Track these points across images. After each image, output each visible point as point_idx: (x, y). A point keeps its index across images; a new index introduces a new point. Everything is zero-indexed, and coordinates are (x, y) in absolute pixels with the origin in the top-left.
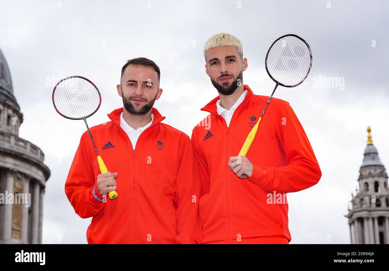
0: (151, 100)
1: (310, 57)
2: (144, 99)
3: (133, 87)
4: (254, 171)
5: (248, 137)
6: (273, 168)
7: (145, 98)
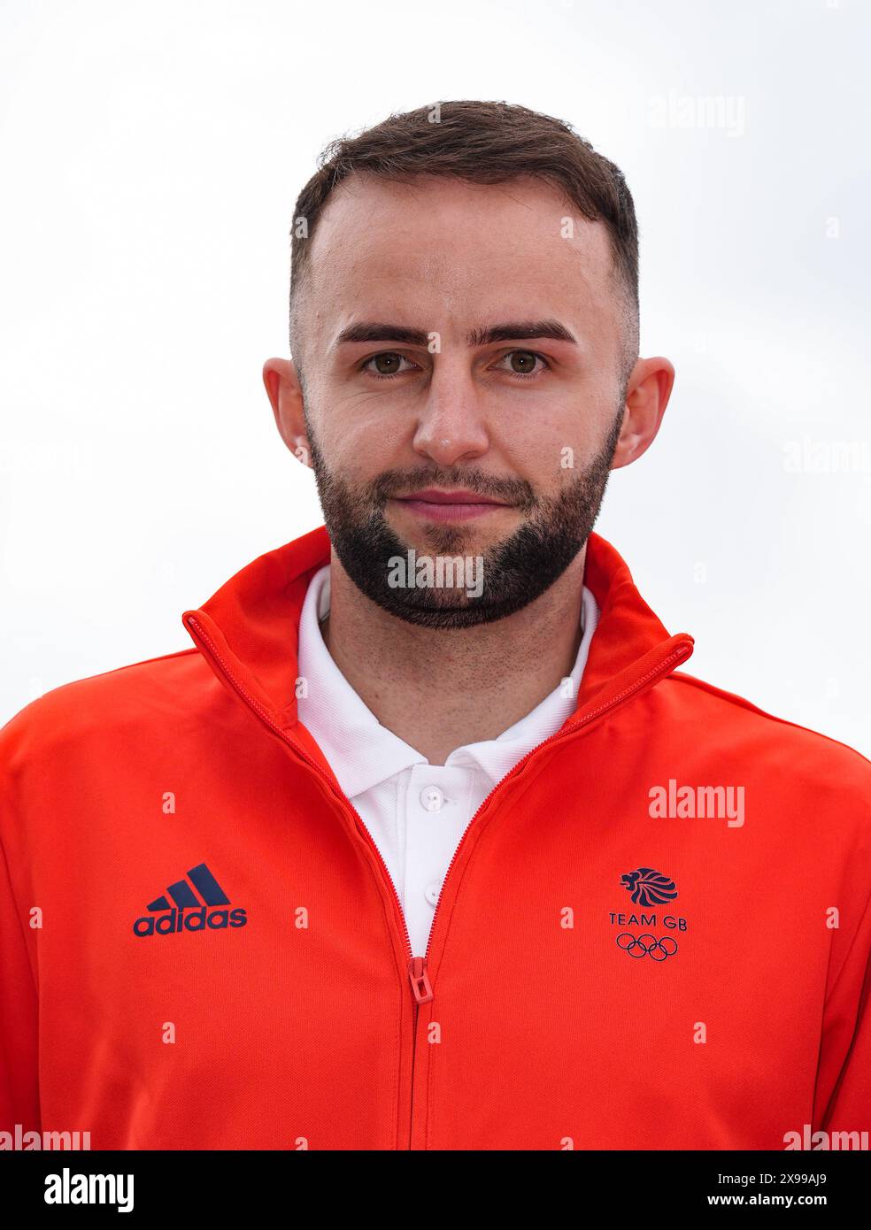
0: (567, 483)
2: (500, 486)
3: (396, 381)
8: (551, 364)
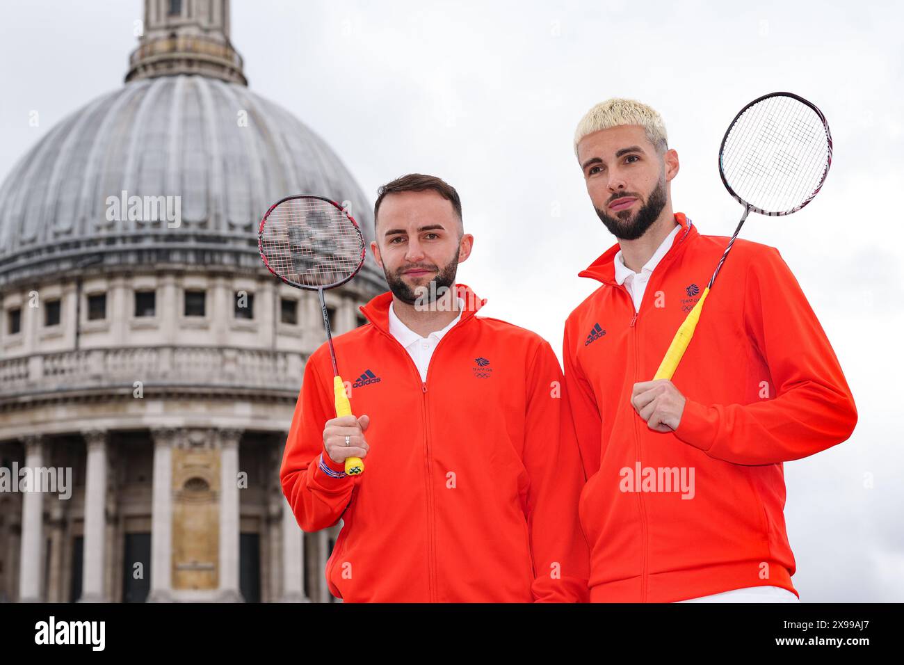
0: (446, 265)
1: (827, 144)
2: (429, 267)
3: (400, 243)
4: (686, 415)
5: (678, 335)
6: (733, 407)
7: (433, 264)
8: (439, 236)
